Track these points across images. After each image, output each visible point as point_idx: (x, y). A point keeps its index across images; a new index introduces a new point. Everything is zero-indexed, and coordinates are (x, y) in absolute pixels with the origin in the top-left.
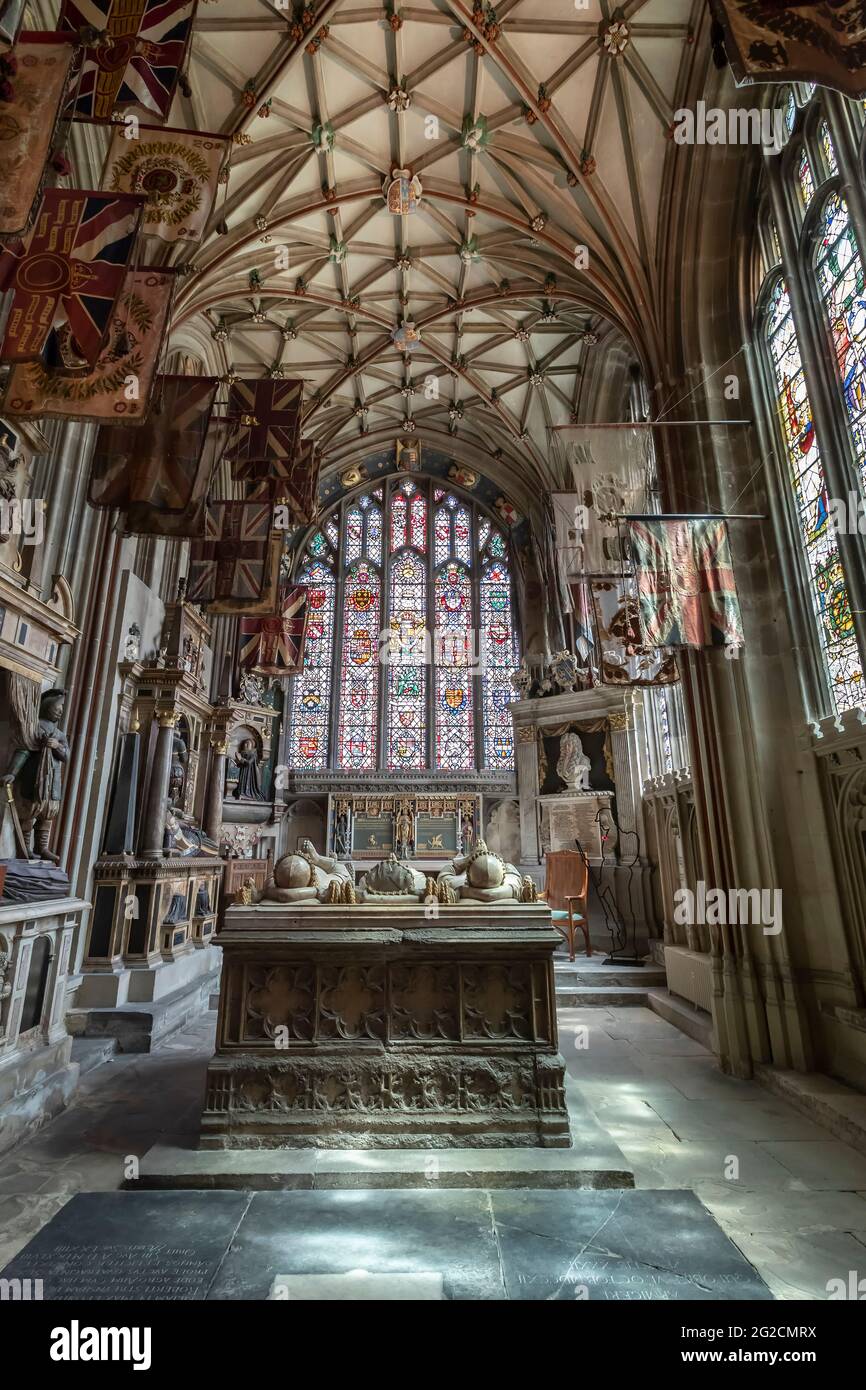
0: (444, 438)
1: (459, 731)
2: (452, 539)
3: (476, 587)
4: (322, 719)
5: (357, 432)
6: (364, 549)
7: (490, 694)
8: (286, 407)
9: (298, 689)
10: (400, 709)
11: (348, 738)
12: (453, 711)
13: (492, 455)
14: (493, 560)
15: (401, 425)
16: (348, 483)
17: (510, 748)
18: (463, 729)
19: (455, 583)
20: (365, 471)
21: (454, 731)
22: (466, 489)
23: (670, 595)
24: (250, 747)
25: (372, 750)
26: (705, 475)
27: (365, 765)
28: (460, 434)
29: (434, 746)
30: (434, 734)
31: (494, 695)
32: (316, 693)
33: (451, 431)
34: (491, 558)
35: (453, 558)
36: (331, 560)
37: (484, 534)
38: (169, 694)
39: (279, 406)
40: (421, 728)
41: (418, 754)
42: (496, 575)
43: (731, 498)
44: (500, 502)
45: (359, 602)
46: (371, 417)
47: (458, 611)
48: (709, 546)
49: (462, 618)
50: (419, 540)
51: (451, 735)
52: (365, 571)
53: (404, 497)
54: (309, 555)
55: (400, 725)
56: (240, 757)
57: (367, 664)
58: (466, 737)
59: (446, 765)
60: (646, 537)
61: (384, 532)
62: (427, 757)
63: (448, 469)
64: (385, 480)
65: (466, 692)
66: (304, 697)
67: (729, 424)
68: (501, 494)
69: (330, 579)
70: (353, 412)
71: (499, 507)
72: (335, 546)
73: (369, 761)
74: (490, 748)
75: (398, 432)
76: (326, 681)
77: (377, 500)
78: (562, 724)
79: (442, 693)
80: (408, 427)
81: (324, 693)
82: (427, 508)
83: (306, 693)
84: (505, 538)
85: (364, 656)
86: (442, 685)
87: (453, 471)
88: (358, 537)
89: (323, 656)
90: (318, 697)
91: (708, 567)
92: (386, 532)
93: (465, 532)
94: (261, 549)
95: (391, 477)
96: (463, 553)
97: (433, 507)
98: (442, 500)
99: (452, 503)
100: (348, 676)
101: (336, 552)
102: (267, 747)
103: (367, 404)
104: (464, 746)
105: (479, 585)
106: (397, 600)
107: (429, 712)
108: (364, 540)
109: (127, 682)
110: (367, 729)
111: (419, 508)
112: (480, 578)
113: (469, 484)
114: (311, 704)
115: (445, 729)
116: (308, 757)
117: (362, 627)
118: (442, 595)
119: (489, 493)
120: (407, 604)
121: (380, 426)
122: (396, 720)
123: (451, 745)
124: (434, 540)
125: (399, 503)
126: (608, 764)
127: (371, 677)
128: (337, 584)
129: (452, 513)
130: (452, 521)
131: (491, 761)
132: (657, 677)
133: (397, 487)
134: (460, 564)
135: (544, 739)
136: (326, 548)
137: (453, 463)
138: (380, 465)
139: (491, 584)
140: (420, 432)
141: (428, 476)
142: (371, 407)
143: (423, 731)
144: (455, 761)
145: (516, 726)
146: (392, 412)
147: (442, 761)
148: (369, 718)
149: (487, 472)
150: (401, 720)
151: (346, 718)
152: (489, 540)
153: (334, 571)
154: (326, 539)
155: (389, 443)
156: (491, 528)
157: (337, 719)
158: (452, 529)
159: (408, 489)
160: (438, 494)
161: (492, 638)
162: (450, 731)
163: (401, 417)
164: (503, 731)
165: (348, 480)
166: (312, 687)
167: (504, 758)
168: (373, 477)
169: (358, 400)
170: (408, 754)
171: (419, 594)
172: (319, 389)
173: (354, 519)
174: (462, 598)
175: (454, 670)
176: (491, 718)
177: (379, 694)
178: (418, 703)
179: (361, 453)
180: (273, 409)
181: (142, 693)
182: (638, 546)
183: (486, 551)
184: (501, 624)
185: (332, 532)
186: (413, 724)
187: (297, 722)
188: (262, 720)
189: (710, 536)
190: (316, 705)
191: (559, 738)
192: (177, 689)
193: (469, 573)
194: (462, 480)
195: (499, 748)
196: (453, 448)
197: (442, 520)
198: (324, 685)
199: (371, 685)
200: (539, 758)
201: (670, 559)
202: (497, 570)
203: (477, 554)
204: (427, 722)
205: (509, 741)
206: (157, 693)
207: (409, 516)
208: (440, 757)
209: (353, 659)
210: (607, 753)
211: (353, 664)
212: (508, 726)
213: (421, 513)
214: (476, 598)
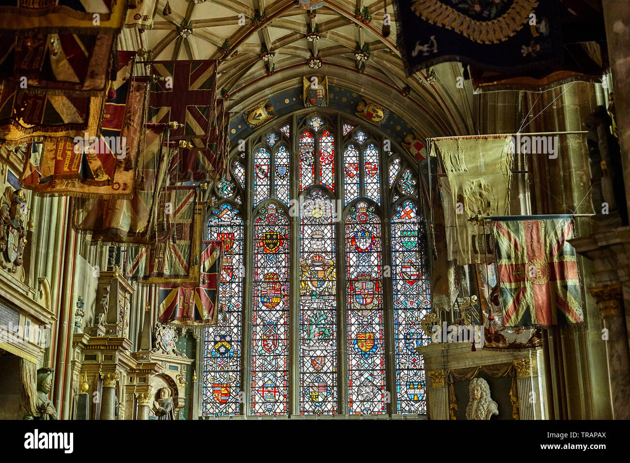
0: (351, 75)
1: (371, 375)
2: (361, 176)
3: (386, 227)
4: (233, 365)
5: (263, 71)
6: (272, 190)
7: (401, 337)
8: (201, 87)
9: (209, 334)
10: (311, 353)
11: (261, 383)
12: (364, 355)
13: (401, 92)
14: (403, 199)
15: (307, 62)
16: (253, 122)
17: (422, 391)
18: (375, 373)
19: (365, 222)
20: (272, 109)
21: (366, 375)
22: (375, 125)
23: (524, 284)
24: (167, 396)
25: (284, 396)
26: (562, 173)
27: (278, 411)
28: (367, 70)
29: (346, 391)
30: (347, 378)
31: (405, 338)
32: (228, 339)
33: (359, 69)
34: (401, 196)
35: (362, 198)
36: (238, 201)
37: (393, 171)
38: (111, 358)
39: (196, 86)
40: (332, 373)
41: (330, 399)
42: (407, 214)
43: (582, 194)
44: (409, 138)
45: (268, 245)
46: (277, 59)
47: (368, 252)
48: (558, 242)
49: (373, 258)
50: (327, 178)
51: (362, 379)
52: (274, 212)
53: (312, 133)
54: (217, 197)
55: (311, 369)
56: (158, 406)
57: (278, 308)
58: (379, 382)
59: (358, 410)
60: (506, 236)
61: (291, 171)
62: (339, 402)
63: (357, 105)
64: (292, 117)
65: (378, 336)
66: (216, 342)
67: (582, 133)
68: (411, 131)
69: (238, 221)
70: (260, 57)
71: (409, 144)
72: (243, 186)
73: (282, 407)
74: (402, 391)
75: (305, 69)
76: (237, 326)
77: (285, 137)
78: (472, 369)
79: (353, 336)
80: (315, 65)
81: (235, 338)
82: (335, 144)
83: (218, 339)
84: (415, 175)
85: (275, 300)
86: (353, 328)
87: (361, 107)
88: (266, 176)
89: (233, 301)
90: (230, 342)
91: (556, 260)
92: (293, 170)
93: (375, 169)
94: (187, 230)
95: (299, 112)
96: (373, 191)
97: (342, 143)
98: (350, 135)
99: (361, 138)
100: (259, 321)
101: (243, 192)
102: (182, 394)
103: (272, 49)
104: (376, 390)
105: (389, 225)
106: (306, 242)
107: (340, 357)
108: (271, 179)
109: (77, 350)
110: (279, 374)
111: (327, 144)
112: (390, 218)
113: (377, 120)
114: (222, 350)
115: (357, 373)
116: (221, 403)
117: (271, 270)
118: (352, 235)
119: (398, 128)
120: (317, 245)
121: (286, 64)
122: (308, 364)
123: (364, 390)
124: (343, 177)
125: (308, 140)
126: (514, 409)
127: (282, 321)
128: (245, 227)
129: (361, 148)
130: (361, 157)
131: (404, 405)
132: (531, 341)
133: (305, 123)
134: (370, 202)
135: (454, 383)
136: (233, 189)
137: (361, 99)
138: (287, 101)
139: (402, 223)
140: (326, 68)
141: (336, 111)
142: (277, 51)
143: (335, 376)
144: (367, 405)
145: (427, 369)
146: (298, 52)
147: (355, 406)
148: (281, 362)
149: (395, 108)
150: (313, 364)
151: (258, 363)
152: (400, 176)
153: (242, 213)
154: (234, 179)
155: (295, 81)
156: (401, 164)
157: (249, 365)
158: (361, 165)
159: (316, 124)
160: (347, 129)
161: (403, 279)
162: (362, 375)
163: (308, 55)
164: (416, 375)
165: (254, 118)
166: (223, 333)
167: (416, 402)
168: (279, 113)
169: (263, 45)
170: (320, 399)
171: (329, 235)
172: (227, 40)
173: (261, 158)
174: (373, 238)
175: (365, 313)
176: (403, 361)
177: (290, 338)
178: (329, 347)
179: (267, 91)
180: (190, 89)
181: (87, 358)
182: (500, 242)
183: (396, 189)
184: (412, 264)
185: (239, 172)
186: (325, 369)
187: (210, 368)
188: (176, 368)
189: (559, 233)
190: (227, 350)
191: (468, 381)
192: (117, 353)
193: (379, 211)
194: (370, 116)
195: (411, 391)
196: (362, 84)
197: (351, 156)
198: (235, 330)
199: (282, 329)
200: (450, 402)
201: (525, 254)
202: (408, 209)
203: (389, 191)
204: (339, 366)
205: (421, 385)
206: (101, 358)
207: (317, 153)
208: (352, 402)
209: (263, 303)
210: (513, 399)
211: (264, 308)
212: (421, 369)
213: (329, 150)
214: (386, 238)
